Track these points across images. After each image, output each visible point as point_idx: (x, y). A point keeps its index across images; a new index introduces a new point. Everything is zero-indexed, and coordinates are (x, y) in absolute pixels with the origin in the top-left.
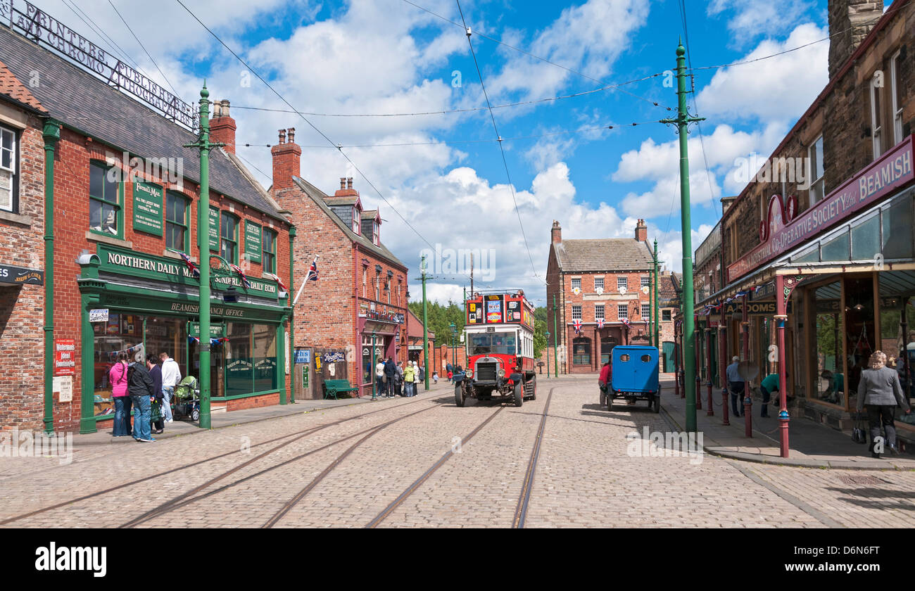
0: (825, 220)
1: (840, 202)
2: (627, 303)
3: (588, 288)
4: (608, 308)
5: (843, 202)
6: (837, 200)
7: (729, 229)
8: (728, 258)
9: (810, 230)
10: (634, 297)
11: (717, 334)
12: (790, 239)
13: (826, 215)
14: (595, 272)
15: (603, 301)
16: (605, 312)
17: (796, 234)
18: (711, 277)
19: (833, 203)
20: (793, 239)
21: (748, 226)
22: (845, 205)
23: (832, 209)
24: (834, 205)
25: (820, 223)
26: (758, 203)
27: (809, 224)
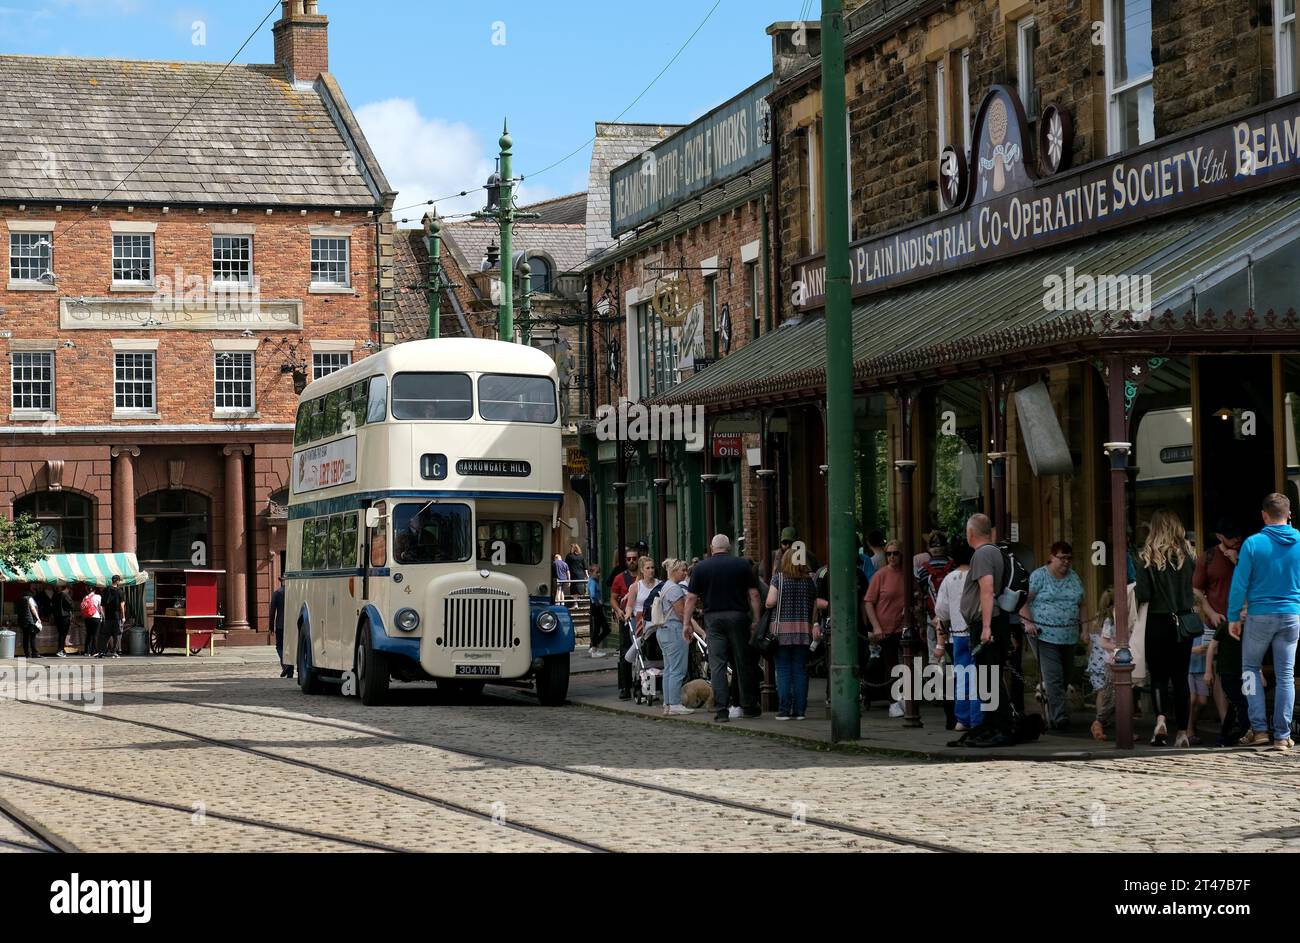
0: (1147, 198)
1: (1186, 164)
2: (252, 344)
3: (85, 272)
4: (168, 363)
5: (1195, 167)
6: (1179, 158)
7: (801, 132)
8: (794, 228)
9: (1102, 212)
10: (282, 321)
11: (739, 480)
12: (1040, 223)
13: (1150, 188)
14: (115, 208)
15: (147, 332)
16: (158, 383)
17: (1061, 214)
18: (710, 279)
19: (1167, 162)
20: (1049, 226)
21: (886, 143)
22: (1200, 177)
23: (1167, 177)
24: (1171, 169)
25: (1133, 203)
26: (929, 83)
27: (1102, 197)
